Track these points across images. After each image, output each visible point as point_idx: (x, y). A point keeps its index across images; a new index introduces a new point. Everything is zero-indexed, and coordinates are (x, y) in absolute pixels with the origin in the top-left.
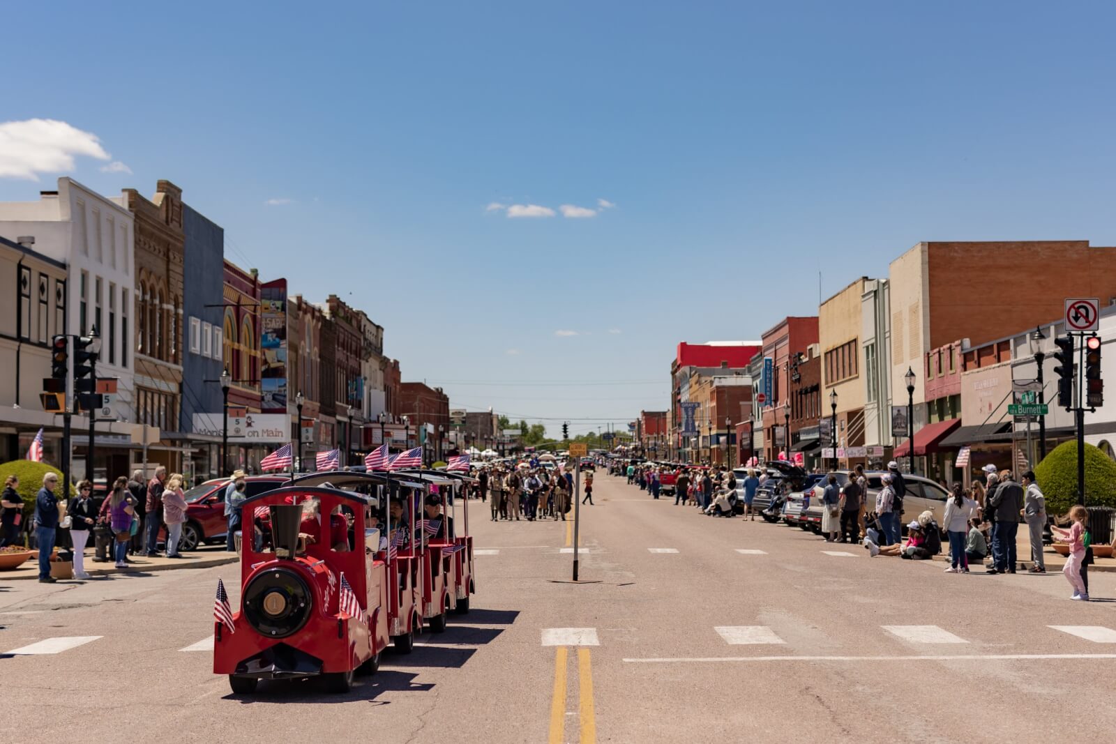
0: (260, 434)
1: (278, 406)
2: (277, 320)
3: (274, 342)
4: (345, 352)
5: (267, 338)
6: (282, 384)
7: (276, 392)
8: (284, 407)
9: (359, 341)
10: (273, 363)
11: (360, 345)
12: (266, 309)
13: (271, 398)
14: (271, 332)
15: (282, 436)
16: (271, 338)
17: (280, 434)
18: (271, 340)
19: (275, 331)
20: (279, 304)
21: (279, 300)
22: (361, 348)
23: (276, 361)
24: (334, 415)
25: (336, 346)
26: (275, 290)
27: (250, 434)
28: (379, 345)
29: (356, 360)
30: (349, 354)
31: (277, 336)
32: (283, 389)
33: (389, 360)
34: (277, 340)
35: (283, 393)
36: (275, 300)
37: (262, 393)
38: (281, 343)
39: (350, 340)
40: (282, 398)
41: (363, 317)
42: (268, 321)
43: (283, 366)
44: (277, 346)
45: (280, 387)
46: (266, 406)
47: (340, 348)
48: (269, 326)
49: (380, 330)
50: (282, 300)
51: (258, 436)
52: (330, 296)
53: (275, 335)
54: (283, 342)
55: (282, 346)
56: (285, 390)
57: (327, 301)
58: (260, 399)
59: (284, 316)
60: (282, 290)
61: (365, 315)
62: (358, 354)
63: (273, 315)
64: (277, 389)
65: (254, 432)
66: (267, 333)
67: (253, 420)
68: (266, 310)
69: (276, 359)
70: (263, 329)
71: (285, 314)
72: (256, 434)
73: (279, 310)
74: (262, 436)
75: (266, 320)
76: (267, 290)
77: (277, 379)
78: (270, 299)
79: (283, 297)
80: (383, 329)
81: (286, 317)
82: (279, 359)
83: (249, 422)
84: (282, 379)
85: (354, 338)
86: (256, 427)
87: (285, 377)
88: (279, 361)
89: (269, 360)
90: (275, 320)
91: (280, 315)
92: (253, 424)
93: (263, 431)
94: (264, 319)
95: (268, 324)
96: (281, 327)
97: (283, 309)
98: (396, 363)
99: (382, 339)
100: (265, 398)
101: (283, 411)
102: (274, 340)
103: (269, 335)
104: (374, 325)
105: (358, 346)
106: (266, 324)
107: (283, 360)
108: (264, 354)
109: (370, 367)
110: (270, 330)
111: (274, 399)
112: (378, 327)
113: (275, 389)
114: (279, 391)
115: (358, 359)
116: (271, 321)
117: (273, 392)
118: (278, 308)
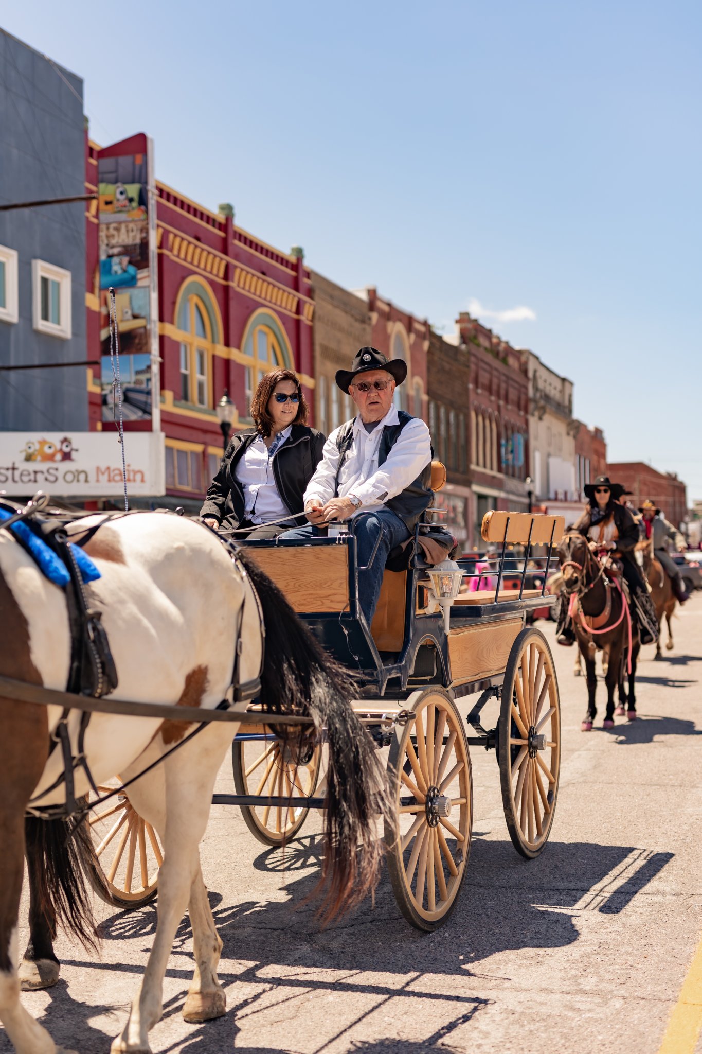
0: (92, 477)
1: (134, 415)
2: (131, 226)
3: (126, 276)
4: (493, 398)
5: (110, 266)
6: (143, 367)
7: (132, 386)
8: (147, 417)
9: (523, 390)
10: (122, 321)
11: (526, 394)
12: (108, 203)
13: (122, 398)
14: (119, 254)
15: (143, 481)
16: (118, 266)
17: (138, 477)
18: (120, 272)
19: (127, 250)
20: (133, 190)
21: (133, 182)
22: (528, 400)
23: (129, 315)
24: (467, 484)
25: (471, 386)
26: (125, 161)
27: (69, 477)
28: (566, 403)
29: (519, 415)
30: (502, 403)
31: (130, 262)
32: (143, 377)
33: (585, 426)
34: (132, 270)
35: (144, 386)
36: (125, 183)
37: (102, 389)
38: (139, 276)
39: (503, 385)
40: (141, 398)
41: (532, 359)
42: (112, 231)
43: (145, 327)
44: (131, 282)
45: (138, 372)
46: (109, 416)
47: (480, 391)
48: (114, 242)
49: (567, 384)
50: (139, 182)
51: (86, 481)
52: (461, 314)
53: (126, 260)
54: (142, 274)
55: (140, 283)
56: (149, 380)
57: (457, 322)
58: (99, 401)
59: (143, 217)
60: (139, 158)
61: (537, 358)
62: (523, 405)
63: (123, 217)
64: (133, 378)
65: (79, 472)
66: (110, 257)
67: (74, 446)
68: (109, 207)
69: (130, 313)
70: (103, 248)
71: (147, 212)
72: (82, 477)
73: (135, 204)
74: (98, 481)
75: (108, 228)
76: (107, 163)
77: (132, 357)
78: (115, 182)
79: (141, 176)
80: (572, 384)
81: (147, 219)
82: (137, 312)
83: (66, 450)
84: (140, 357)
85: (511, 382)
86: (80, 461)
87: (149, 352)
88: (135, 317)
89: (116, 315)
90: (127, 227)
91: (136, 213)
92: (74, 455)
93: (98, 469)
94: (103, 227)
95: (113, 236)
96: (138, 241)
97: (143, 200)
98: (598, 432)
99: (570, 396)
100: (110, 400)
101: (145, 426)
102: (125, 271)
103: (115, 260)
104: (557, 376)
105: (523, 397)
106: (108, 237)
107: (143, 314)
108: (106, 304)
109: (549, 428)
110: (116, 251)
111: (127, 400)
112: (564, 380)
113: (128, 378)
114: (137, 382)
115: (522, 413)
116: (117, 229)
117: (125, 386)
118: (131, 200)
